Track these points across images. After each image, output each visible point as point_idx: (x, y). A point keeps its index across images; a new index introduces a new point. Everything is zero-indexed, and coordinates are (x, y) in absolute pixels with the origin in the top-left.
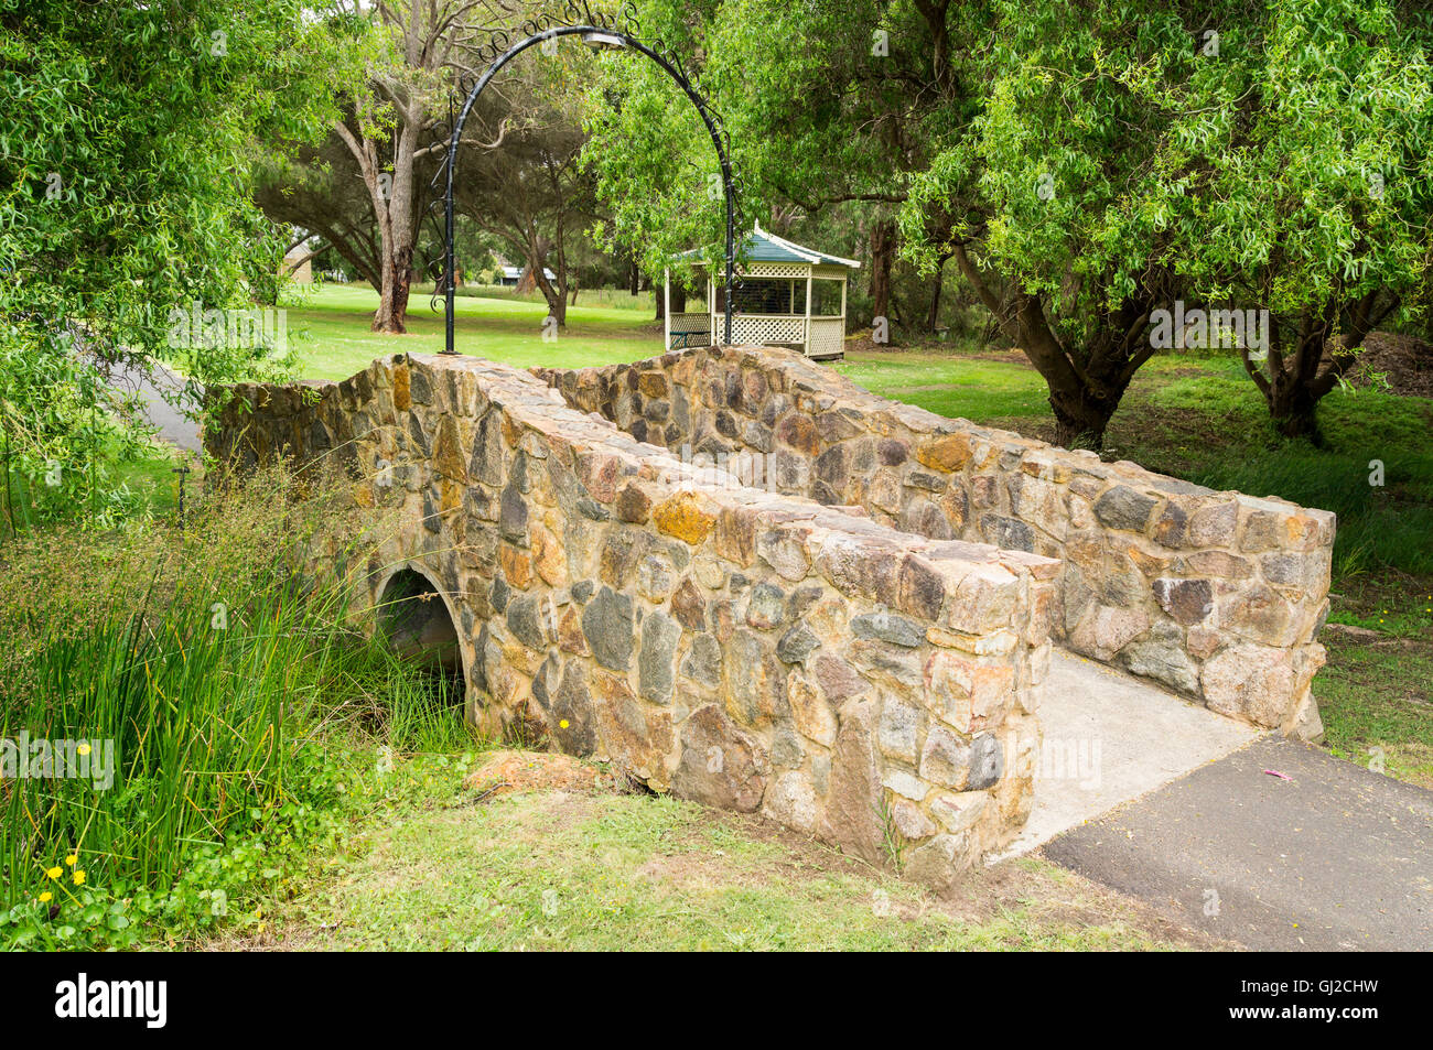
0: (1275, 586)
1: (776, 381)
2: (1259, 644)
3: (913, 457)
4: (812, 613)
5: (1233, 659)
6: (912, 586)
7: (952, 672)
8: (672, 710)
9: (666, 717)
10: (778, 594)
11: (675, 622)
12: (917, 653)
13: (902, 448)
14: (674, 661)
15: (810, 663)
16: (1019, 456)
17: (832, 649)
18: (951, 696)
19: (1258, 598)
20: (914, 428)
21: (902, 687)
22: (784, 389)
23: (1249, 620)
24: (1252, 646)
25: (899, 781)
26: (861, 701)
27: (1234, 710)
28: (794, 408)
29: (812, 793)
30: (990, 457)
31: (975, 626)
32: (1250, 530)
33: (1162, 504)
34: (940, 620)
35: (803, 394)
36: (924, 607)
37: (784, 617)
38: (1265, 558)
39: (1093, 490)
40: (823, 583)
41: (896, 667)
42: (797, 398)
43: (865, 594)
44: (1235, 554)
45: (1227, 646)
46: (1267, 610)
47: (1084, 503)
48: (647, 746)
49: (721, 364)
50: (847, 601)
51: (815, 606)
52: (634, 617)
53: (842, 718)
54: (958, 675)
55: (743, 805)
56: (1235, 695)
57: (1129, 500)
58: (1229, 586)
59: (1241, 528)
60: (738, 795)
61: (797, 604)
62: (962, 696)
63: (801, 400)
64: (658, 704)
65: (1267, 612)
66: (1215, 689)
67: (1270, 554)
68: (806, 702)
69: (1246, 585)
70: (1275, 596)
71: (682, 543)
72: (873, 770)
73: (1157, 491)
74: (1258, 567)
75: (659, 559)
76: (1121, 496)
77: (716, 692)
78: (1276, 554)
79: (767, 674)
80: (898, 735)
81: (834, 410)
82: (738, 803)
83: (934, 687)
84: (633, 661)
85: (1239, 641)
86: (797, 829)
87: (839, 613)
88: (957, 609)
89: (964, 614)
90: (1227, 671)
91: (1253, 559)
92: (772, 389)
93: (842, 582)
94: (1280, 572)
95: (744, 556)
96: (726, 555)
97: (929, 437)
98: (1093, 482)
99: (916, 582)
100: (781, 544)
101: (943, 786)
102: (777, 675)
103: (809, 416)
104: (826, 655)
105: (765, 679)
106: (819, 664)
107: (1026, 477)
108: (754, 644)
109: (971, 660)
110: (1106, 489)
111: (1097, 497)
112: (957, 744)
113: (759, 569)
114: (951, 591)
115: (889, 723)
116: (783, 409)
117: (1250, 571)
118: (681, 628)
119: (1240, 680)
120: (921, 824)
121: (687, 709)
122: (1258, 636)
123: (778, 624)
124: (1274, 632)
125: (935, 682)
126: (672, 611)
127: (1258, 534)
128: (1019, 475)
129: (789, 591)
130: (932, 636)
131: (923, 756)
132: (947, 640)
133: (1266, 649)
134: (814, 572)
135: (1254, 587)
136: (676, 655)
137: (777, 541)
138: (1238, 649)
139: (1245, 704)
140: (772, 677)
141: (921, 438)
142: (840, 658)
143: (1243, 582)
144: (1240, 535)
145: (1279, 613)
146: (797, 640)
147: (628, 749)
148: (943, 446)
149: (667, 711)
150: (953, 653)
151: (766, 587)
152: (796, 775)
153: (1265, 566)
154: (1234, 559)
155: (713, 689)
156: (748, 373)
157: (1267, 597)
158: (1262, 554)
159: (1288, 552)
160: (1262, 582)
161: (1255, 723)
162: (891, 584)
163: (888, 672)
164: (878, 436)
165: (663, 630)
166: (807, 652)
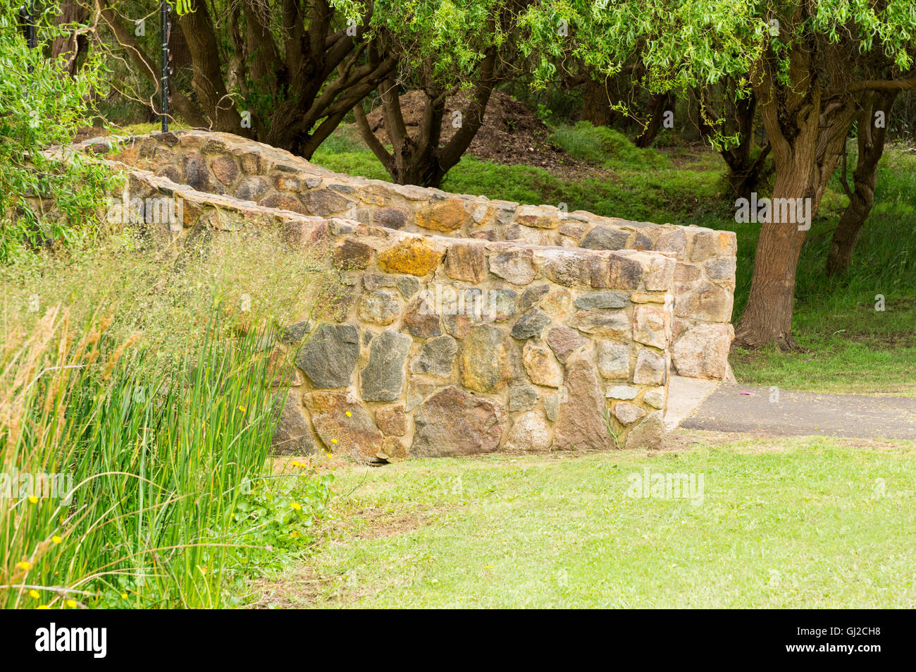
0: (716, 281)
1: (250, 165)
2: (708, 323)
3: (411, 222)
4: (543, 302)
5: (692, 337)
6: (620, 271)
7: (650, 316)
8: (401, 403)
9: (398, 410)
10: (512, 295)
11: (406, 335)
12: (623, 311)
13: (401, 215)
14: (404, 366)
15: (544, 335)
16: (513, 212)
17: (558, 322)
18: (651, 330)
19: (706, 292)
20: (412, 196)
21: (616, 333)
22: (260, 171)
23: (702, 307)
24: (704, 325)
25: (618, 391)
26: (582, 351)
27: (697, 371)
28: (273, 189)
29: (543, 423)
30: (489, 215)
31: (665, 286)
32: (697, 246)
33: (633, 235)
34: (639, 288)
35: (285, 174)
36: (628, 283)
37: (517, 310)
38: (707, 264)
39: (580, 231)
40: (547, 282)
41: (611, 322)
42: (276, 180)
43: (582, 282)
44: (688, 263)
45: (687, 329)
46: (712, 299)
47: (572, 242)
48: (379, 436)
49: (176, 150)
50: (569, 290)
51: (546, 297)
52: (361, 341)
53: (568, 366)
54: (654, 317)
55: (487, 448)
56: (697, 361)
57: (609, 235)
58: (685, 287)
59: (690, 246)
60: (481, 442)
61: (528, 300)
62: (659, 329)
63: (282, 181)
64: (389, 402)
65: (712, 300)
66: (683, 360)
67: (710, 261)
68: (540, 362)
69: (696, 284)
70: (717, 288)
71: (410, 276)
72: (598, 391)
73: (629, 227)
74: (703, 271)
75: (385, 291)
76: (603, 233)
77: (450, 378)
78: (714, 259)
79: (506, 350)
80: (617, 362)
81: (323, 187)
82: (482, 447)
83: (640, 327)
84: (354, 378)
85: (695, 324)
86: (537, 448)
87: (565, 298)
88: (651, 279)
89: (657, 281)
90: (690, 346)
91: (699, 265)
92: (245, 172)
93: (565, 278)
94: (718, 272)
95: (476, 275)
96: (459, 277)
97: (425, 204)
98: (579, 225)
99: (622, 269)
100: (511, 262)
101: (649, 385)
102: (512, 350)
103: (293, 195)
104: (555, 327)
105: (505, 354)
106: (550, 334)
107: (521, 227)
108: (494, 332)
109: (659, 307)
110: (589, 229)
111: (583, 236)
112: (657, 358)
113: (488, 283)
114: (646, 269)
115: (610, 357)
116: (260, 190)
117: (697, 276)
118: (411, 339)
119: (699, 350)
120: (635, 412)
121: (421, 397)
122: (708, 318)
123: (513, 315)
124: (718, 312)
125: (640, 324)
126: (403, 328)
127: (702, 248)
128: (516, 226)
129: (520, 292)
130: (635, 298)
131: (636, 370)
132: (646, 298)
133: (714, 326)
134: (540, 276)
135: (702, 284)
136: (406, 360)
137: (507, 260)
138: (695, 329)
139: (703, 366)
140: (509, 352)
141: (418, 205)
142: (566, 327)
143: (694, 282)
144: (689, 250)
145: (720, 299)
146: (536, 321)
147: (357, 446)
148: (443, 210)
149: (396, 405)
150: (650, 306)
151: (503, 292)
152: (530, 414)
153: (708, 269)
154: (687, 267)
155: (447, 376)
156: (210, 158)
157: (712, 290)
158: (706, 261)
159: (722, 257)
160: (706, 280)
161: (711, 377)
162: (603, 273)
163: (605, 326)
164: (374, 207)
165: (396, 343)
166: (542, 327)
